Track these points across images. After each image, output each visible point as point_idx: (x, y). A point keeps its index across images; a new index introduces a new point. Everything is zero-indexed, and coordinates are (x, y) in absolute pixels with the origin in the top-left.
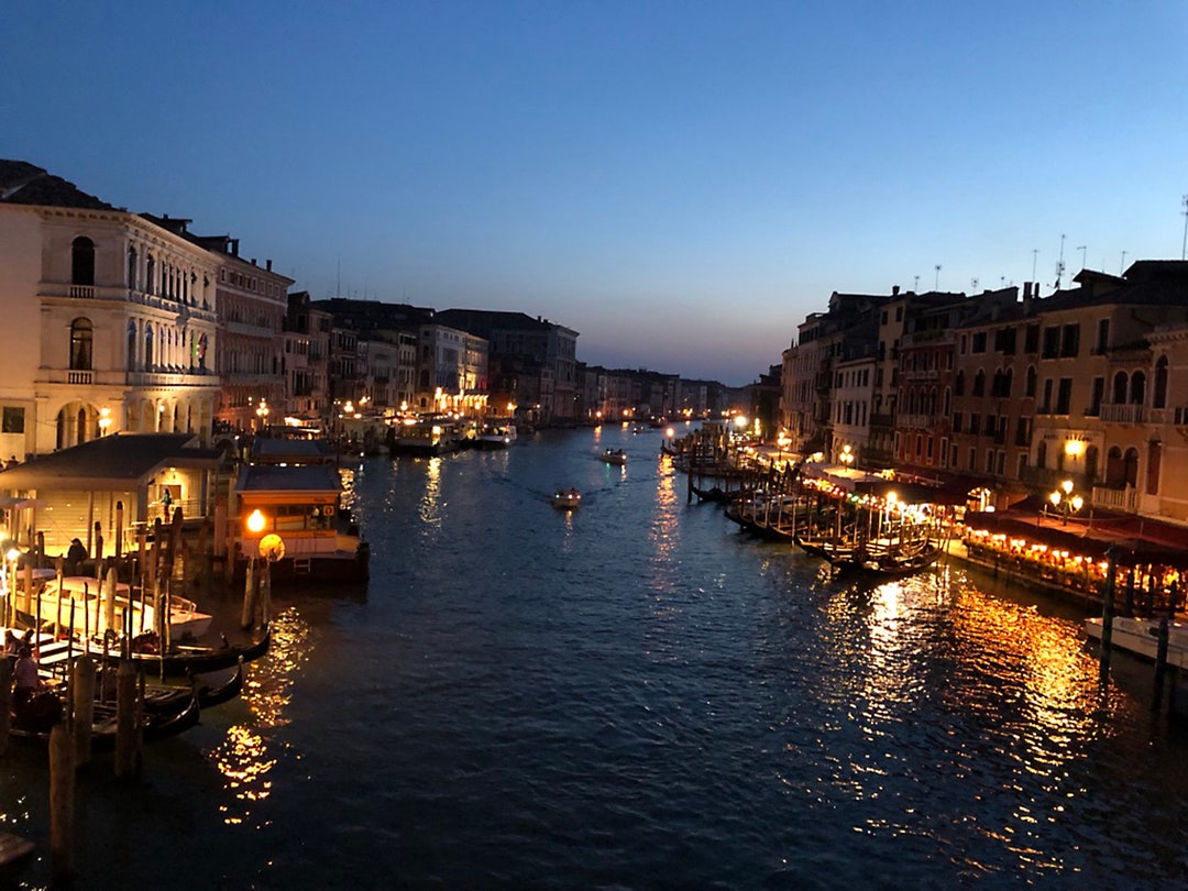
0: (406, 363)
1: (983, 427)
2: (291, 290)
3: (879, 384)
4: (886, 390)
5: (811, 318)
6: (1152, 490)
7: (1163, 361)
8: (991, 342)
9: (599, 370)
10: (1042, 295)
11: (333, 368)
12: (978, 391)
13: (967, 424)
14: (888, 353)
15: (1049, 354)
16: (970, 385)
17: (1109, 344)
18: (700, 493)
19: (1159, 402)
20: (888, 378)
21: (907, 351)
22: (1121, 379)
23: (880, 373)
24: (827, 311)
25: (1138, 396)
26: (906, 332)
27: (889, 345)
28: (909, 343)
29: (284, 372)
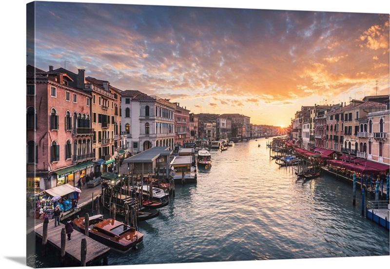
0: (214, 127)
1: (333, 138)
2: (190, 113)
3: (311, 128)
4: (313, 130)
5: (297, 112)
6: (370, 153)
7: (371, 121)
8: (334, 117)
9: (255, 126)
10: (346, 105)
11: (199, 129)
12: (332, 129)
13: (329, 137)
14: (312, 121)
15: (346, 120)
16: (330, 128)
17: (359, 118)
18: (272, 157)
19: (370, 132)
20: (313, 126)
21: (316, 120)
22: (362, 125)
23: (311, 125)
24: (301, 110)
25: (366, 130)
26: (316, 115)
27: (313, 119)
28: (316, 118)
29: (189, 131)
